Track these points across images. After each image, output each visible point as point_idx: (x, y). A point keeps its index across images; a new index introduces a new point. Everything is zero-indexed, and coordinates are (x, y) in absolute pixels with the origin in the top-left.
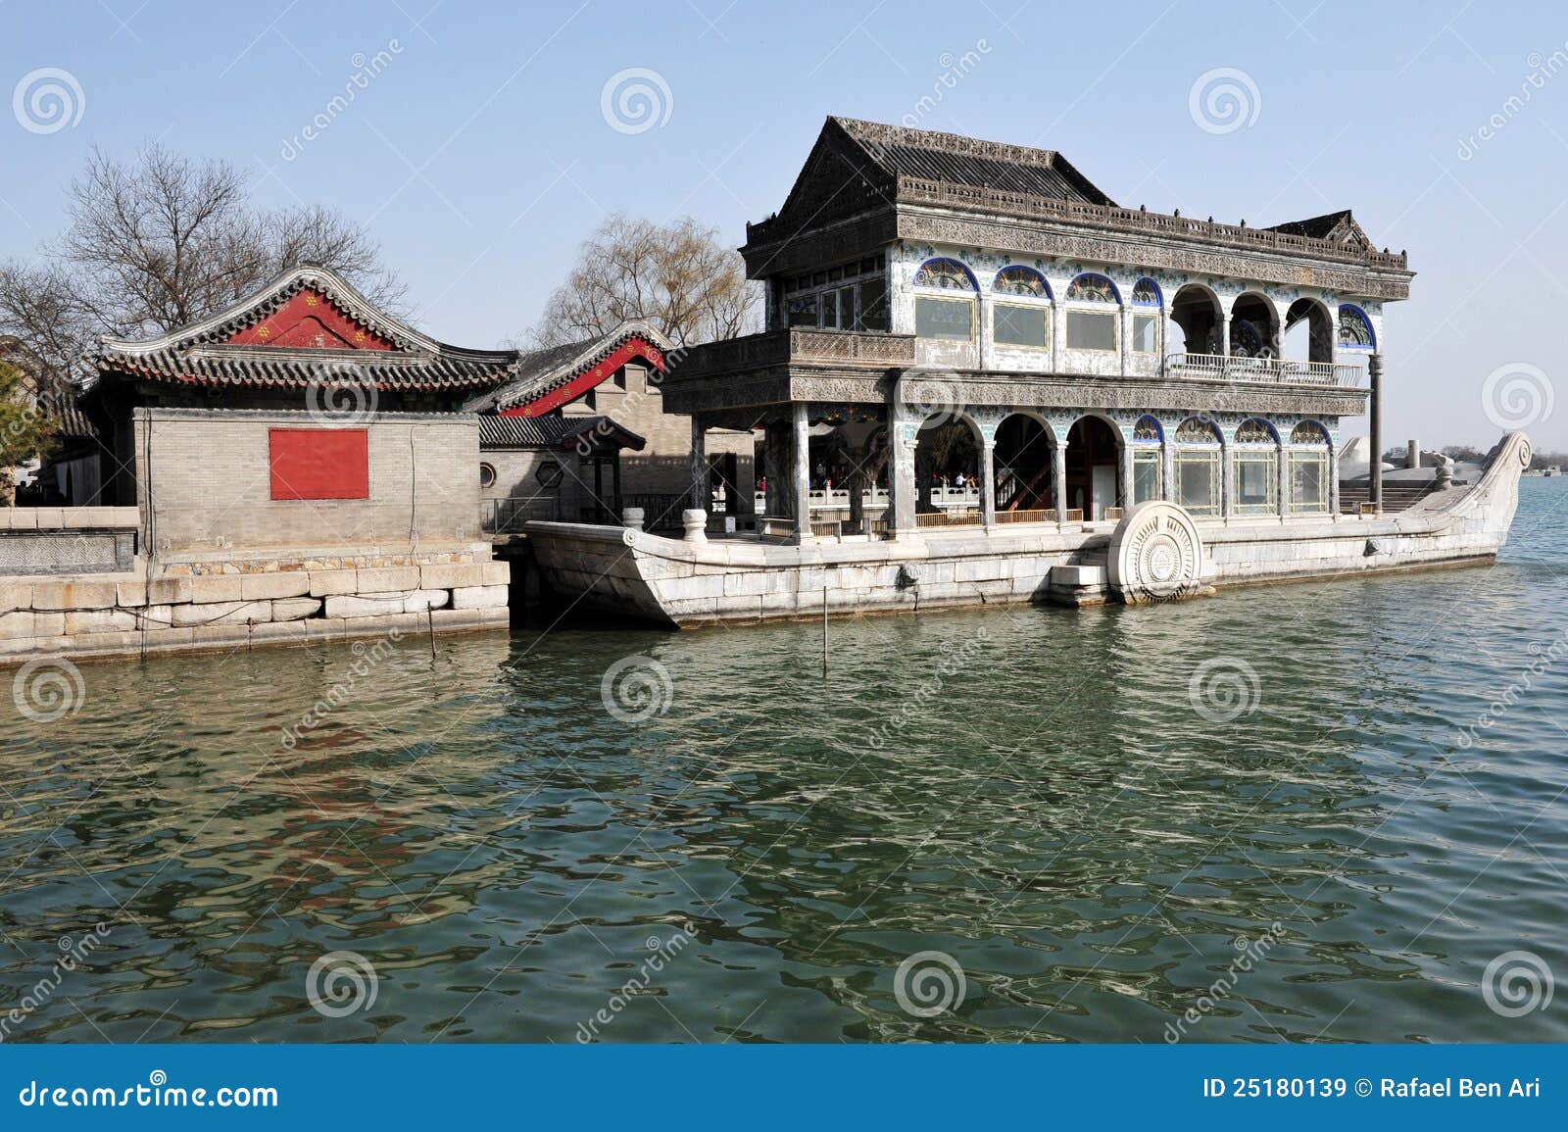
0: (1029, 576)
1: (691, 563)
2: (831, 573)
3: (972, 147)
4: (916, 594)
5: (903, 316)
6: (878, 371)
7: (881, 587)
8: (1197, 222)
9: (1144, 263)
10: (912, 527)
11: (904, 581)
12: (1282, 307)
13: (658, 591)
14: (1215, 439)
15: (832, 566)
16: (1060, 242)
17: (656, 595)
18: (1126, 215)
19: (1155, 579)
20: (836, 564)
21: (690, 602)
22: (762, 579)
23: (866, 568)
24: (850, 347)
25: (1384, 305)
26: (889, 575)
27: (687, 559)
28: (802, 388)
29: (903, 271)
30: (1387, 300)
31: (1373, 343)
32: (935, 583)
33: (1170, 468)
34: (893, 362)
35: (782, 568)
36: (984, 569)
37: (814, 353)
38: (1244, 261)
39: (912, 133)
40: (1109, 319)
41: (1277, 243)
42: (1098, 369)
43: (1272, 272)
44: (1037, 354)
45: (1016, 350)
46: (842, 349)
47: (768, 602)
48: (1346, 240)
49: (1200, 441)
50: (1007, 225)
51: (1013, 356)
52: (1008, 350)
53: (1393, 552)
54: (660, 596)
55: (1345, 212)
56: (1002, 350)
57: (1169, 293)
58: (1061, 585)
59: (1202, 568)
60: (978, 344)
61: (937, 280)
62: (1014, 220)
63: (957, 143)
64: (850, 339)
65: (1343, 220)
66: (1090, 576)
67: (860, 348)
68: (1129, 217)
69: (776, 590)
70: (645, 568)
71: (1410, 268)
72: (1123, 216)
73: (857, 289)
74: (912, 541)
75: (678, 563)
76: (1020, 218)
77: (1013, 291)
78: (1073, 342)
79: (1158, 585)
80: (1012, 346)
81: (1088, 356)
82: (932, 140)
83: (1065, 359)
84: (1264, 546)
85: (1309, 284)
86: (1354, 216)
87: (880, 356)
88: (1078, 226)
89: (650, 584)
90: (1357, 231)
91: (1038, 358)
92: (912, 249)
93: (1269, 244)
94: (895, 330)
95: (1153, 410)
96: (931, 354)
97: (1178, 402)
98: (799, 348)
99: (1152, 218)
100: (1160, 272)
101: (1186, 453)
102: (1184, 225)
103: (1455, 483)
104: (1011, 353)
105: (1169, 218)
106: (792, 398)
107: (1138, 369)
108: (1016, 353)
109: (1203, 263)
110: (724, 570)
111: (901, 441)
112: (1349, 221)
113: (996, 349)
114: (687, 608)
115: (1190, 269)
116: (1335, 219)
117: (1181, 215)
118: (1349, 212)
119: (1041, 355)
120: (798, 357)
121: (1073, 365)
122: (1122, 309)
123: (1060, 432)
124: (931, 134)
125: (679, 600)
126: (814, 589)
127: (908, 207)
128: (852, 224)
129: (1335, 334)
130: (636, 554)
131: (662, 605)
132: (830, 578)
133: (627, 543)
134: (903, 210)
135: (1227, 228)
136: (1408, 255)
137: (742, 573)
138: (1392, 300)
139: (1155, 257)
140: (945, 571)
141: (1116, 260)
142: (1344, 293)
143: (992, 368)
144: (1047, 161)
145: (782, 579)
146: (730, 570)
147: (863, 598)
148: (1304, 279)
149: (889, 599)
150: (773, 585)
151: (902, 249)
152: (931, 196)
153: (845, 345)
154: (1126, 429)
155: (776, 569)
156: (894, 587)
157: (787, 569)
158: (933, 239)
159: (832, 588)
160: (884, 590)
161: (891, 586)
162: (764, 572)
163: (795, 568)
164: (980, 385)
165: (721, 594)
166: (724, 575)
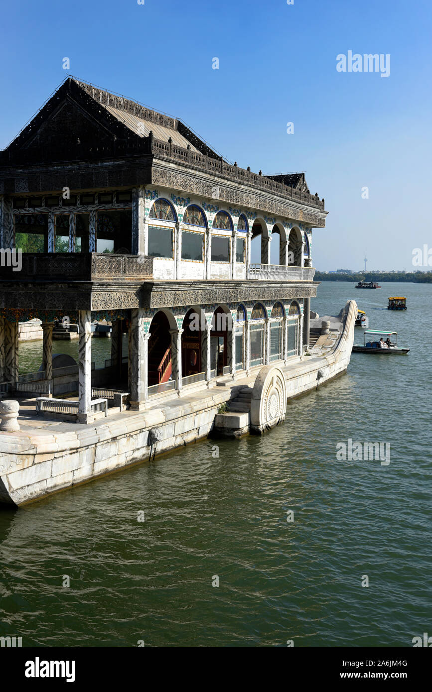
0: (205, 423)
1: (32, 454)
2: (114, 445)
3: (141, 112)
4: (155, 448)
6: (136, 284)
7: (139, 449)
9: (244, 204)
10: (147, 397)
11: (151, 441)
12: (287, 233)
13: (9, 482)
14: (265, 316)
15: (114, 439)
17: (7, 486)
19: (271, 417)
20: (117, 437)
21: (30, 487)
22: (75, 458)
23: (132, 436)
24: (122, 266)
25: (313, 229)
26: (143, 439)
27: (31, 452)
29: (144, 207)
35: (87, 447)
36: (188, 424)
37: (103, 272)
39: (113, 98)
43: (291, 212)
44: (200, 267)
46: (118, 269)
47: (77, 475)
48: (303, 191)
49: (259, 318)
54: (10, 487)
57: (251, 223)
58: (225, 429)
60: (175, 260)
61: (158, 214)
63: (135, 109)
65: (301, 179)
66: (244, 421)
67: (127, 267)
68: (243, 175)
69: (82, 465)
71: (326, 210)
72: (228, 169)
75: (24, 456)
77: (191, 222)
78: (214, 256)
79: (272, 421)
80: (190, 261)
81: (221, 266)
83: (211, 270)
87: (138, 273)
89: (4, 478)
90: (306, 185)
94: (140, 253)
95: (244, 302)
98: (96, 269)
99: (252, 175)
100: (249, 210)
101: (254, 327)
102: (263, 178)
103: (331, 330)
105: (258, 175)
106: (92, 310)
107: (238, 274)
109: (269, 206)
110: (51, 456)
111: (142, 335)
113: (183, 264)
114: (27, 492)
115: (259, 208)
117: (262, 173)
118: (304, 174)
120: (96, 276)
122: (233, 235)
123: (210, 321)
125: (22, 488)
126: (103, 458)
127: (158, 161)
128: (106, 167)
131: (10, 494)
132: (113, 448)
134: (156, 164)
136: (325, 201)
137: (63, 456)
139: (253, 201)
140: (170, 430)
145: (86, 454)
146: (57, 455)
147: (130, 459)
149: (143, 457)
150: (81, 461)
152: (167, 154)
153: (120, 266)
154: (234, 314)
155: (84, 448)
156: (145, 448)
157: (89, 447)
158: (168, 186)
159: (113, 456)
160: (141, 450)
161: (144, 447)
162: (77, 452)
163: (94, 446)
164: (185, 292)
165: (49, 476)
166: (52, 460)
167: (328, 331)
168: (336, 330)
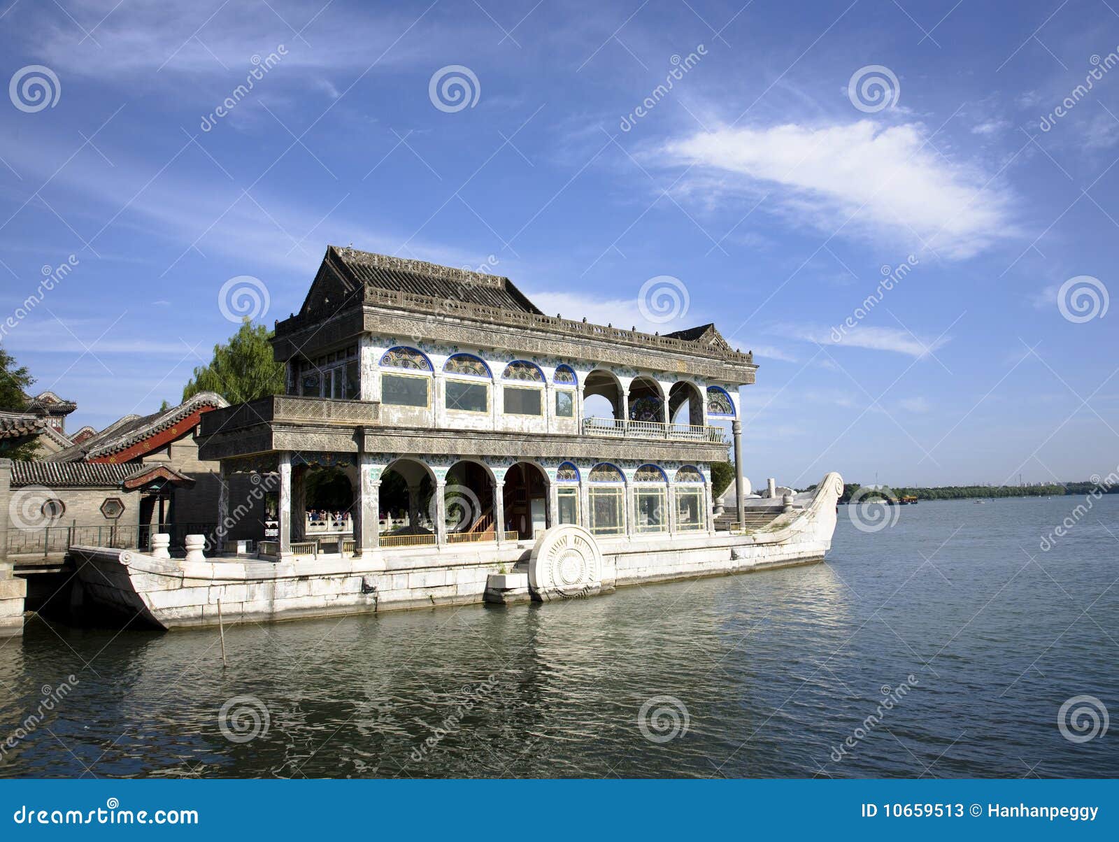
0: (473, 584)
1: (179, 577)
2: (303, 584)
3: (441, 272)
4: (376, 598)
5: (371, 387)
7: (346, 594)
8: (600, 327)
9: (560, 354)
10: (375, 546)
11: (366, 589)
12: (666, 387)
13: (149, 600)
14: (621, 479)
15: (303, 578)
16: (496, 337)
17: (147, 604)
18: (546, 320)
19: (566, 583)
20: (308, 576)
21: (179, 610)
22: (243, 590)
23: (333, 579)
24: (325, 410)
25: (740, 387)
26: (353, 585)
27: (176, 574)
28: (282, 440)
29: (371, 355)
30: (742, 384)
31: (734, 413)
32: (392, 591)
33: (586, 500)
34: (360, 421)
35: (260, 581)
36: (434, 578)
37: (294, 414)
38: (635, 355)
40: (537, 394)
41: (659, 343)
42: (528, 428)
43: (656, 362)
44: (480, 417)
45: (463, 413)
46: (318, 411)
47: (249, 608)
48: (711, 343)
49: (609, 481)
50: (453, 324)
51: (461, 419)
52: (457, 414)
53: (750, 557)
54: (151, 605)
55: (710, 325)
56: (453, 414)
57: (582, 375)
58: (494, 589)
59: (603, 573)
60: (433, 409)
61: (400, 362)
62: (458, 321)
63: (430, 269)
64: (324, 404)
65: (708, 330)
66: (517, 583)
67: (333, 410)
68: (548, 322)
69: (255, 598)
70: (138, 583)
71: (755, 363)
72: (543, 321)
73: (344, 369)
74: (374, 557)
75: (168, 578)
76: (462, 319)
77: (462, 371)
78: (509, 409)
79: (568, 587)
80: (460, 411)
81: (521, 419)
82: (410, 266)
83: (502, 421)
84: (655, 556)
85: (682, 371)
86: (716, 327)
87: (350, 417)
88: (509, 326)
89: (142, 595)
90: (719, 337)
91: (481, 420)
92: (379, 339)
93: (653, 344)
94: (363, 398)
95: (572, 458)
96: (394, 414)
97: (588, 452)
98: (281, 410)
99: (566, 322)
100: (575, 361)
101: (597, 490)
102: (590, 328)
103: (794, 508)
104: (460, 416)
105: (579, 323)
106: (274, 448)
107: (560, 429)
108: (463, 416)
109: (605, 355)
110: (209, 583)
111: (368, 481)
112: (713, 330)
113: (448, 413)
114: (175, 614)
115: (595, 359)
116: (704, 329)
117: (588, 322)
119: (484, 418)
120: (280, 416)
121: (509, 426)
122: (546, 387)
123: (499, 474)
124: (410, 261)
125: (168, 608)
126: (288, 596)
127: (373, 308)
128: (336, 321)
129: (705, 406)
130: (130, 571)
131: (153, 613)
132: (302, 588)
133: (122, 562)
134: (368, 311)
135: (622, 332)
137: (225, 585)
138: (745, 384)
139: (569, 350)
140: (400, 580)
141: (539, 351)
142: (709, 378)
143: (444, 426)
144: (499, 283)
145: (260, 591)
146: (214, 583)
147: (331, 603)
148: (680, 367)
149: (353, 603)
150: (252, 596)
151: (371, 339)
152: (392, 301)
153: (321, 409)
154: (551, 472)
155: (255, 582)
156: (357, 594)
157: (264, 581)
158: (393, 332)
159: (304, 596)
160: (351, 596)
161: (355, 593)
162: (244, 584)
163: (272, 581)
164: (431, 439)
165: (207, 603)
166: (209, 587)
167: (790, 508)
168: (801, 507)
